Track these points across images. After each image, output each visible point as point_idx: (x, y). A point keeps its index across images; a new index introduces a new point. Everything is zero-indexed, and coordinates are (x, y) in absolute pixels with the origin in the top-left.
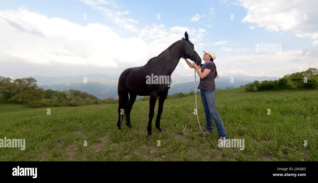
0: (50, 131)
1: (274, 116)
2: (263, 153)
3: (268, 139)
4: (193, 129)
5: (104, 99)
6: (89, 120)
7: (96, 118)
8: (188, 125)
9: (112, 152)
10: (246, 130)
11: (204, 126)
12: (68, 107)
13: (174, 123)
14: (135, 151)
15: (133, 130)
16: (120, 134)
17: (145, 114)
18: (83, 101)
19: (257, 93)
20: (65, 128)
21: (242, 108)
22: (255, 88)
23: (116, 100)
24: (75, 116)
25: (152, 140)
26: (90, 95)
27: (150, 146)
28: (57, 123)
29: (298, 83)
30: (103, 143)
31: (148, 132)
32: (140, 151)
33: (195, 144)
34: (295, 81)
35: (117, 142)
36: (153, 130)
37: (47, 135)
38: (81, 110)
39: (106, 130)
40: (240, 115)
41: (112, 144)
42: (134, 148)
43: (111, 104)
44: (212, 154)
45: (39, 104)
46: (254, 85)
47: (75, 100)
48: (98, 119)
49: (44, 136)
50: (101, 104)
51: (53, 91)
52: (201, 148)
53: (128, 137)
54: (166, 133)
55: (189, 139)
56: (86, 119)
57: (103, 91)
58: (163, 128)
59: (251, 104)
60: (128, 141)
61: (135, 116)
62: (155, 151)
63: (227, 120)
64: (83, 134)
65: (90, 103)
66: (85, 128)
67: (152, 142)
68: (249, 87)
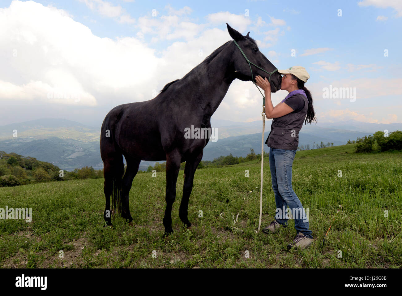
2: (376, 259)
3: (388, 236)
4: (251, 220)
5: (73, 170)
6: (46, 210)
7: (60, 207)
8: (243, 214)
9: (96, 265)
10: (349, 220)
11: (272, 215)
13: (215, 212)
14: (141, 261)
15: (136, 226)
16: (111, 234)
17: (159, 197)
18: (28, 174)
19: (377, 155)
21: (347, 181)
22: (375, 146)
23: (100, 171)
25: (172, 241)
26: (43, 163)
27: (170, 252)
30: (77, 250)
31: (164, 228)
32: (151, 262)
33: (254, 246)
35: (106, 248)
36: (175, 225)
38: (26, 193)
39: (82, 227)
40: (342, 195)
41: (96, 252)
42: (139, 256)
43: (89, 180)
44: (283, 262)
46: (374, 140)
47: (11, 173)
48: (64, 208)
50: (66, 180)
52: (265, 252)
53: (126, 238)
54: (200, 229)
55: (243, 238)
56: (40, 208)
57: (70, 155)
58: (195, 219)
59: (363, 175)
60: (127, 245)
61: (138, 200)
62: (179, 260)
63: (316, 203)
64: (36, 236)
65: (44, 178)
66: (39, 225)
67: (174, 245)
68: (365, 144)
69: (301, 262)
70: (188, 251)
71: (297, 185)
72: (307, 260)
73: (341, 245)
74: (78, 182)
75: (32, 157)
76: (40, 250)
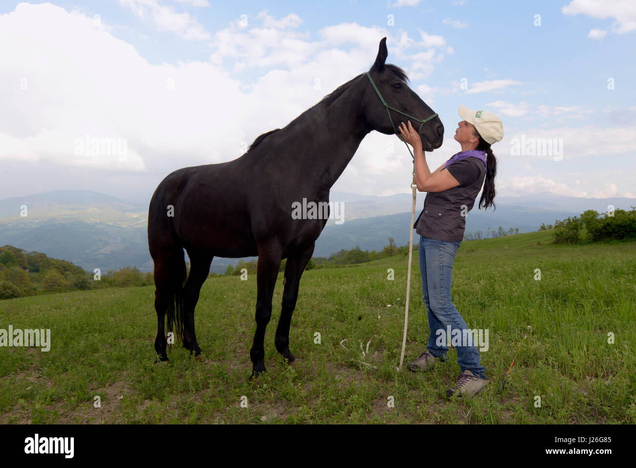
2: (584, 409)
3: (604, 375)
4: (389, 351)
7: (85, 331)
8: (376, 341)
10: (543, 350)
11: (422, 342)
13: (332, 338)
14: (213, 417)
15: (207, 362)
16: (166, 374)
17: (245, 315)
18: (33, 279)
19: (585, 247)
21: (539, 289)
22: (583, 233)
23: (149, 275)
25: (265, 386)
26: (57, 261)
27: (261, 402)
30: (112, 402)
31: (252, 364)
32: (231, 418)
33: (395, 392)
35: (159, 397)
36: (270, 359)
38: (29, 309)
39: (120, 363)
40: (531, 311)
41: (142, 404)
42: (211, 410)
43: (132, 288)
44: (440, 417)
46: (581, 224)
48: (91, 334)
50: (96, 288)
52: (411, 401)
53: (190, 381)
54: (309, 366)
55: (377, 380)
57: (101, 249)
58: (300, 350)
59: (565, 280)
60: (192, 392)
61: (210, 321)
62: (276, 415)
63: (492, 323)
64: (45, 378)
65: (59, 286)
66: (50, 362)
67: (267, 391)
68: (567, 230)
69: (469, 416)
70: (290, 400)
71: (462, 295)
72: (477, 414)
73: (531, 389)
74: (114, 291)
75: (39, 251)
76: (52, 401)
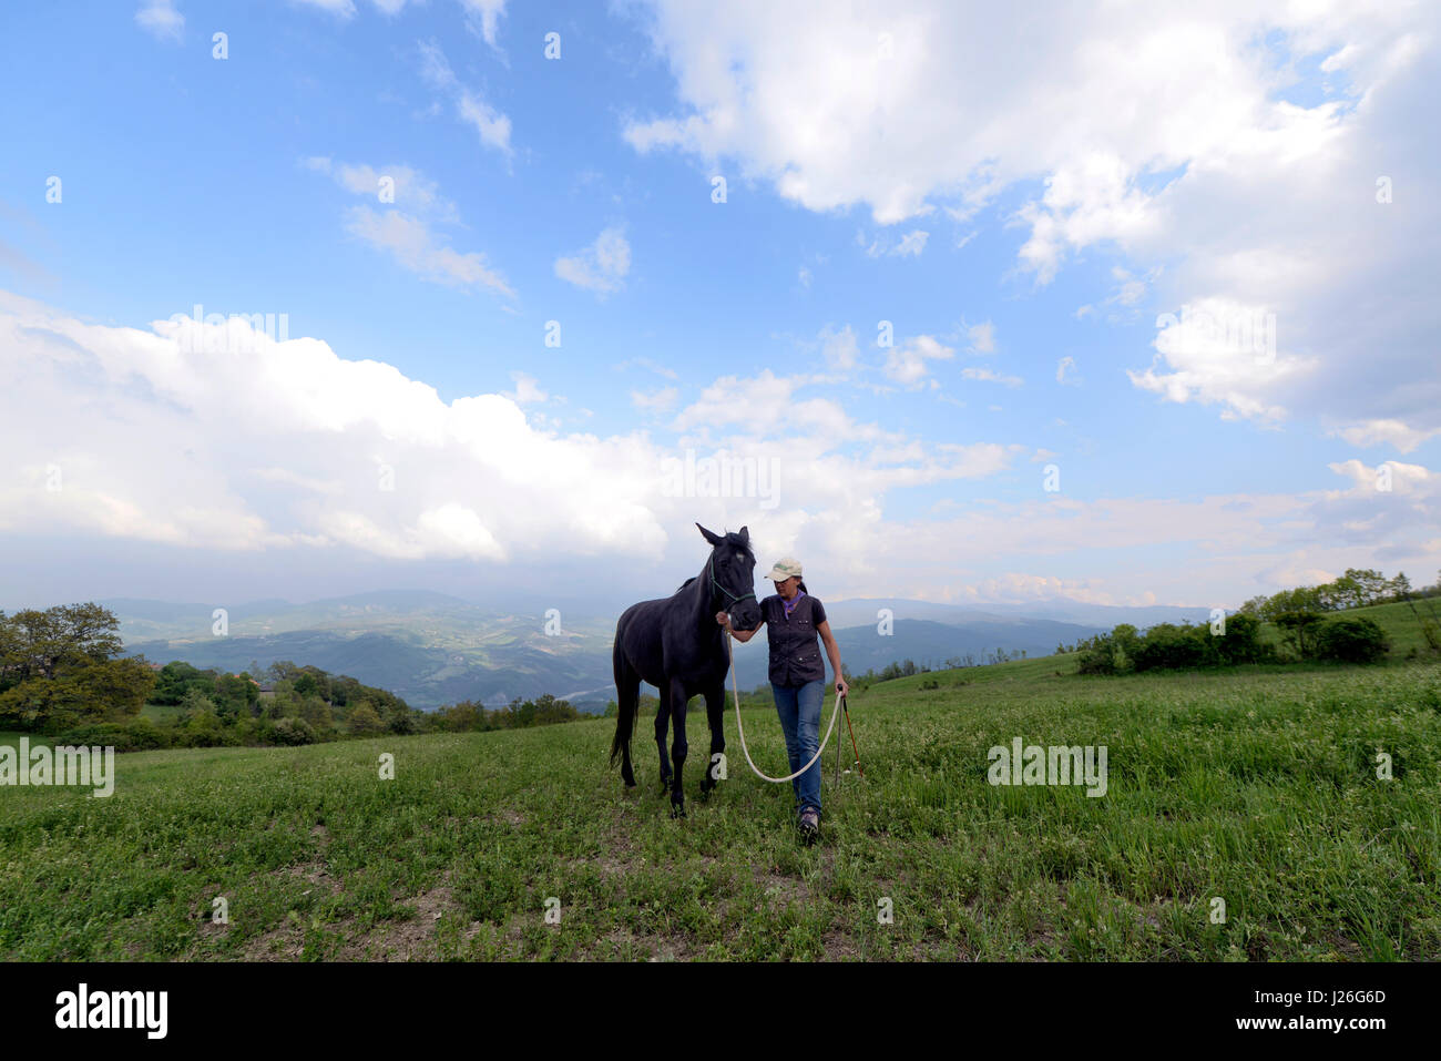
0: (170, 866)
1: (1205, 786)
3: (1181, 894)
5: (436, 709)
6: (364, 810)
7: (397, 802)
10: (1084, 850)
12: (261, 746)
16: (508, 879)
18: (335, 717)
19: (1128, 680)
20: (245, 851)
22: (1120, 658)
24: (296, 790)
25: (657, 904)
26: (371, 690)
28: (205, 825)
29: (1302, 638)
30: (425, 921)
33: (858, 920)
34: (1289, 628)
35: (495, 918)
37: (156, 884)
38: (323, 764)
39: (442, 857)
41: (468, 928)
45: (125, 732)
46: (1115, 645)
47: (298, 713)
48: (405, 807)
49: (141, 888)
50: (421, 732)
51: (194, 669)
52: (885, 937)
55: (830, 897)
56: (350, 803)
57: (434, 673)
59: (1103, 732)
64: (332, 877)
65: (370, 727)
67: (659, 913)
68: (1096, 654)
70: (695, 931)
71: (951, 755)
75: (350, 676)
76: (337, 916)
